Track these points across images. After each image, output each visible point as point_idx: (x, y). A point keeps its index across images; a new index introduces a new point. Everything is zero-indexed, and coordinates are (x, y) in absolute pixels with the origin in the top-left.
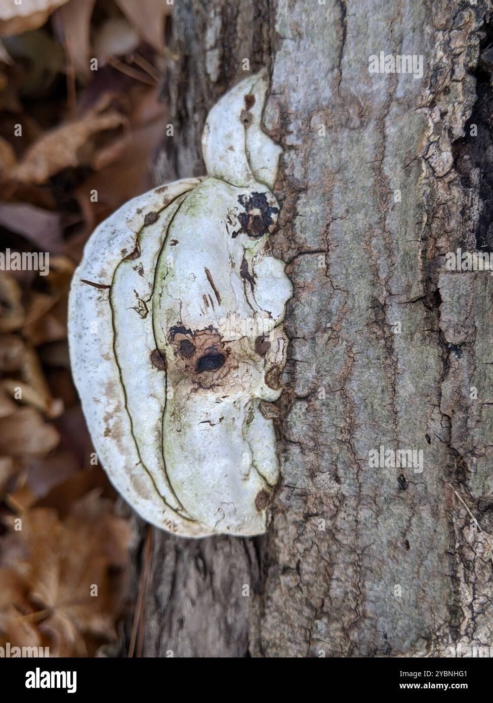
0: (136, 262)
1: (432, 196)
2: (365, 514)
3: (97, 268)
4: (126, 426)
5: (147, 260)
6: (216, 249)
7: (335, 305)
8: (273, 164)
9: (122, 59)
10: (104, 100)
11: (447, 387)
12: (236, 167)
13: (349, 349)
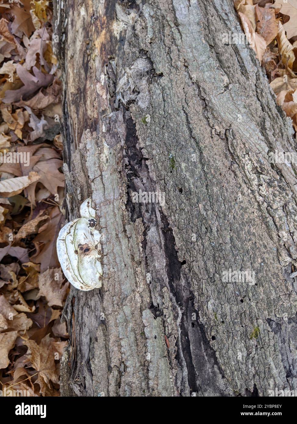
0: (70, 234)
1: (123, 214)
2: (120, 273)
3: (62, 237)
4: (71, 267)
5: (72, 233)
6: (85, 229)
7: (109, 236)
8: (94, 213)
9: (46, 200)
10: (41, 212)
11: (130, 245)
12: (87, 215)
13: (113, 244)
